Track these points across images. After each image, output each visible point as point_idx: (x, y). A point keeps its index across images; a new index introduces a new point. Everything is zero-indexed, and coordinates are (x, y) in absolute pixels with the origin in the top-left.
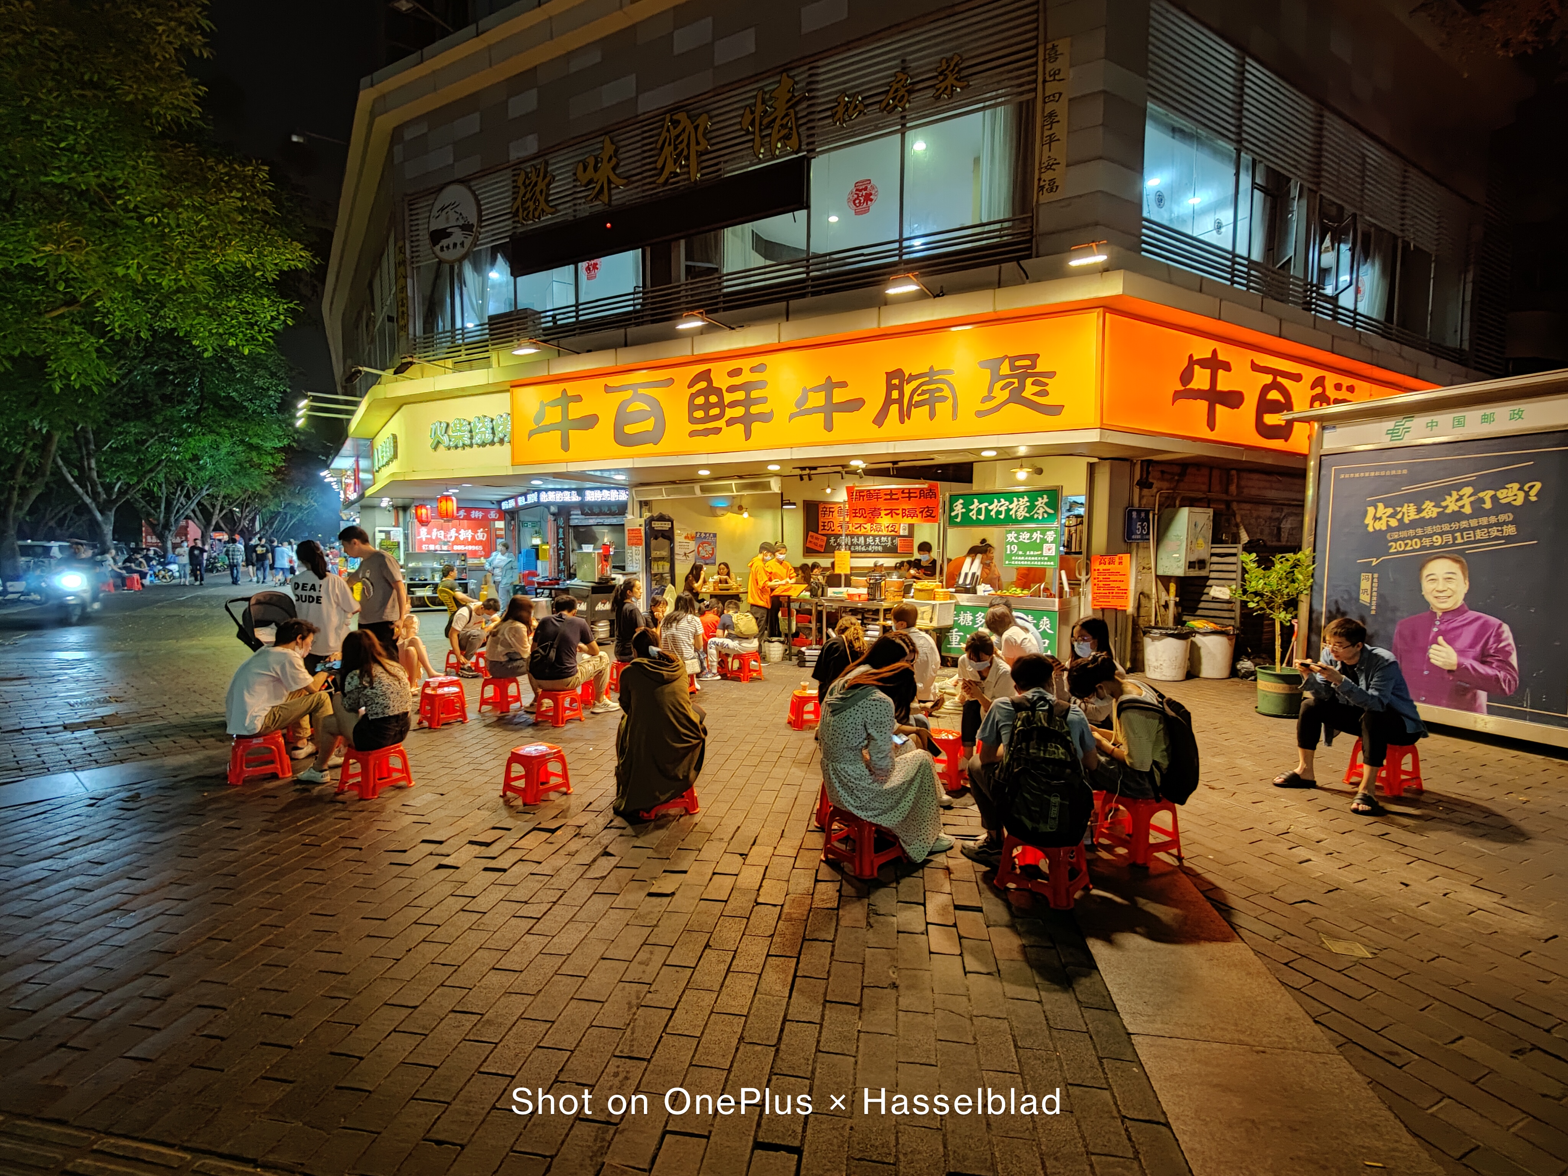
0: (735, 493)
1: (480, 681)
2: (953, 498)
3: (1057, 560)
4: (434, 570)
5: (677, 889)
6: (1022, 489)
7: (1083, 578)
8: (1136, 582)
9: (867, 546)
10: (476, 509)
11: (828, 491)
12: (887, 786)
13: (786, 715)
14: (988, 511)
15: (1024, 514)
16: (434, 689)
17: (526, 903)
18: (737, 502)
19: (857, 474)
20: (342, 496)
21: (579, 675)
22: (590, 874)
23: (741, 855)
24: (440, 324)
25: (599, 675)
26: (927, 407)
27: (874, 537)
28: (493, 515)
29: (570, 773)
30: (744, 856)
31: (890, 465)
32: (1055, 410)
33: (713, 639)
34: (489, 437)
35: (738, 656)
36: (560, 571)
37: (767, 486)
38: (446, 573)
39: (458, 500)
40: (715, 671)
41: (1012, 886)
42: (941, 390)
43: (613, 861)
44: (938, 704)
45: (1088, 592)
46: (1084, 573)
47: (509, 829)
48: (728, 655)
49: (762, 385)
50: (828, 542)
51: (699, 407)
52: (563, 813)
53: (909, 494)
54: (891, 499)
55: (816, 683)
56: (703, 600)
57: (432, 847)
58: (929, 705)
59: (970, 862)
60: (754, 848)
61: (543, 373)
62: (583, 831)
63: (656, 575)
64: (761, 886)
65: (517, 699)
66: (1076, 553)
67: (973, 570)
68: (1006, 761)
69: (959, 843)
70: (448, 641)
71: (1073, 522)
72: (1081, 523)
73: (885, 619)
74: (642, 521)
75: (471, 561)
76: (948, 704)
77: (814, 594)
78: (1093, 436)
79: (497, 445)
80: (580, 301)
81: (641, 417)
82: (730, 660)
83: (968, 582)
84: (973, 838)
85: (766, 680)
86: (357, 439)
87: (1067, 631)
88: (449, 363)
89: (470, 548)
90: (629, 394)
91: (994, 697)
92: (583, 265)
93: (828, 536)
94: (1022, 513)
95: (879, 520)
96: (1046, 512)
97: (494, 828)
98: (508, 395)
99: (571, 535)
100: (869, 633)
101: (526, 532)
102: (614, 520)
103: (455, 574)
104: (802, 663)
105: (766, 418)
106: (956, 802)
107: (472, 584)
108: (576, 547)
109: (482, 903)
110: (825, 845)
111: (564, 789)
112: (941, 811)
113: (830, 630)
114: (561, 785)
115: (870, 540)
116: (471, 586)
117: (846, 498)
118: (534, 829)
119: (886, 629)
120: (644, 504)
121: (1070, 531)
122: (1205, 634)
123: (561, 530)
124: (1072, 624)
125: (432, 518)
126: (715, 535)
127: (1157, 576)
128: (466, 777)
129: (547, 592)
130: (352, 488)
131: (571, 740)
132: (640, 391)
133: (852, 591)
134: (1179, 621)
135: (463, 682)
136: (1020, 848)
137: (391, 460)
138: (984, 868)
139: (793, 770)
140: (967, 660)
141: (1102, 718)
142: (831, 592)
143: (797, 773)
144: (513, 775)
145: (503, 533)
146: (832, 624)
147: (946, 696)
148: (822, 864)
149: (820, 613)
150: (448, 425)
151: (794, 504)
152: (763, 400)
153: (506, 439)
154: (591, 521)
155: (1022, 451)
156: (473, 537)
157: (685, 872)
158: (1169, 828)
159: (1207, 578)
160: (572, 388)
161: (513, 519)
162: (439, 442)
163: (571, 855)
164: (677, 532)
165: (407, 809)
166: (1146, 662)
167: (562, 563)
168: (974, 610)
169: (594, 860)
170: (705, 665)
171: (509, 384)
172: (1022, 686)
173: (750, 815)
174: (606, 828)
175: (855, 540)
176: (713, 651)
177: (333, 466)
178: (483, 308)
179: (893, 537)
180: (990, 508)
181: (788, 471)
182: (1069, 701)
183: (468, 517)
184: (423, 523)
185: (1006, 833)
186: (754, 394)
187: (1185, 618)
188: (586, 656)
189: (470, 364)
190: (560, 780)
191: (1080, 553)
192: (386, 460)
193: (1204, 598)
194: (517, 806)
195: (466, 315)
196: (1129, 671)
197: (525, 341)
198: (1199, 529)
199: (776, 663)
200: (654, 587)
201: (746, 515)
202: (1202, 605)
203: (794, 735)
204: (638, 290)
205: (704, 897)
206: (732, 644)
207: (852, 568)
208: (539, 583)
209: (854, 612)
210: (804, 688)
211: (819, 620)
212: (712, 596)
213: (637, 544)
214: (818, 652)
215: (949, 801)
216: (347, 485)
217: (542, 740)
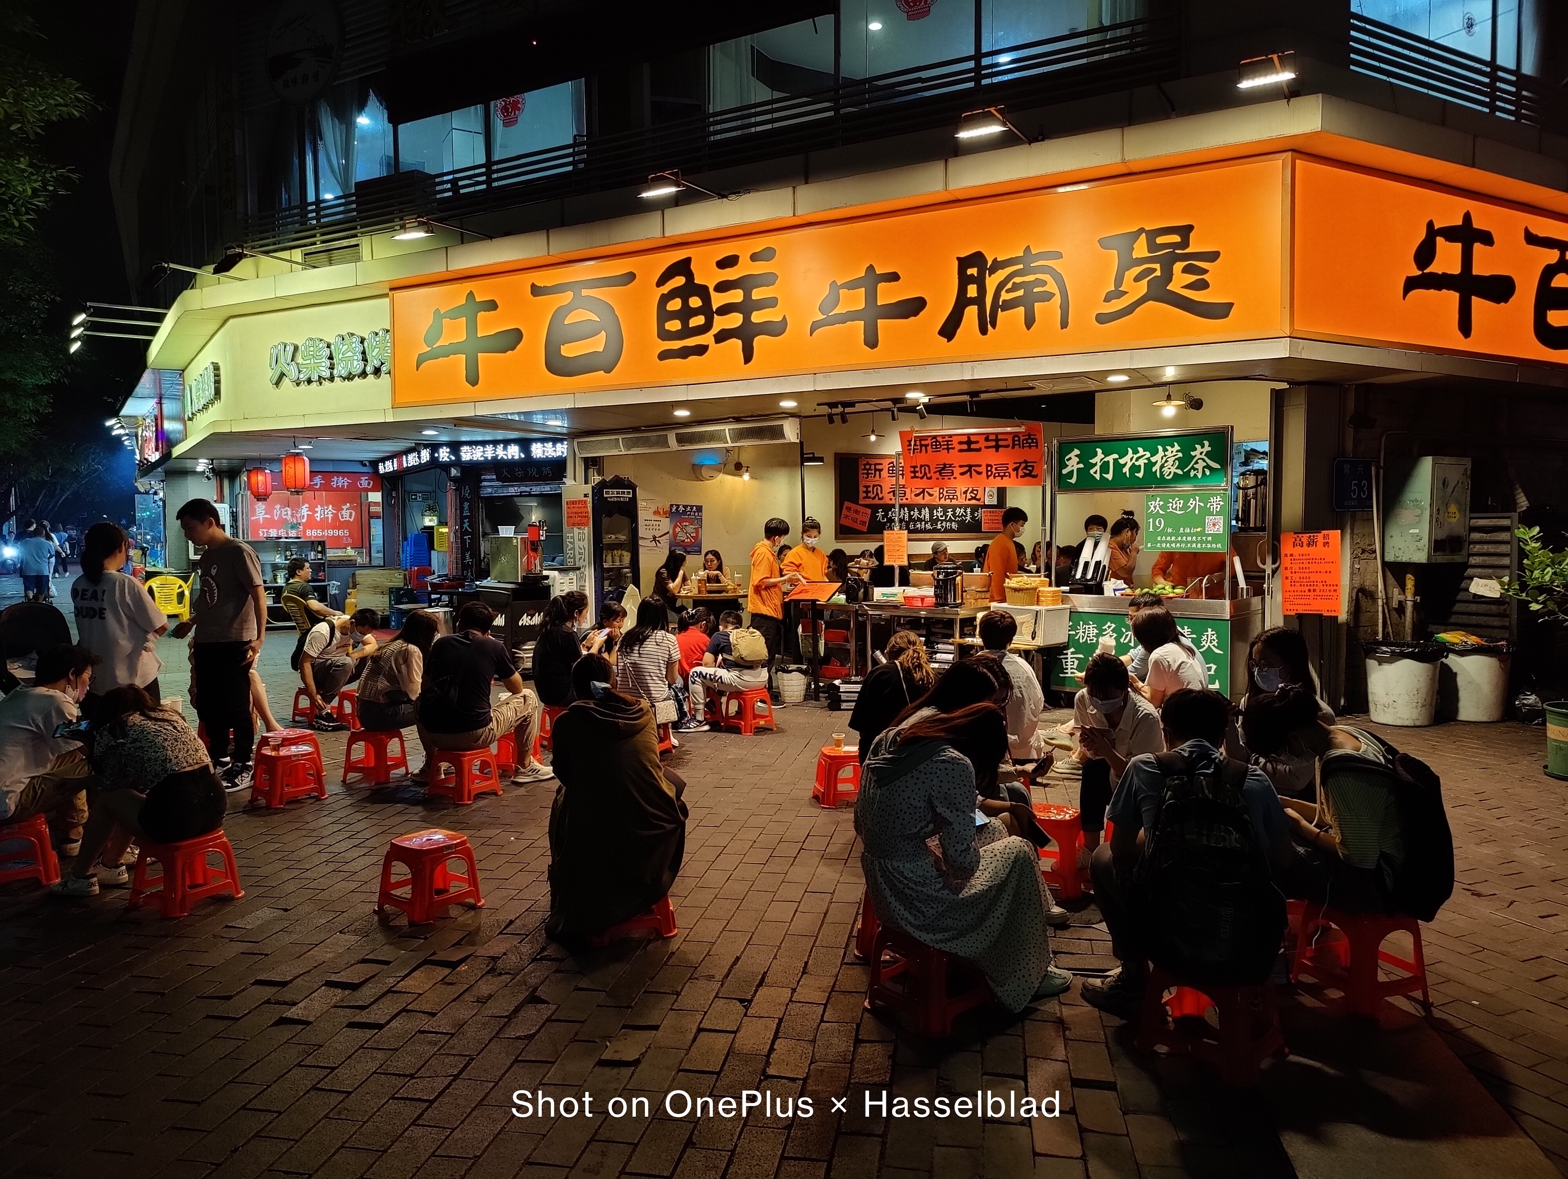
0: (730, 444)
1: (345, 736)
2: (1064, 449)
3: (1226, 539)
4: (275, 567)
5: (643, 1055)
6: (1169, 432)
7: (1268, 568)
8: (1352, 574)
9: (934, 521)
10: (338, 473)
11: (873, 438)
12: (966, 893)
13: (810, 785)
14: (1118, 467)
15: (1173, 470)
16: (276, 748)
17: (412, 1076)
18: (733, 458)
19: (916, 411)
20: (138, 457)
21: (493, 725)
22: (510, 1033)
23: (741, 1001)
24: (284, 196)
25: (523, 725)
26: (1021, 309)
27: (945, 508)
28: (364, 482)
29: (480, 876)
30: (746, 1003)
31: (966, 398)
32: (1220, 311)
33: (698, 669)
34: (357, 366)
35: (737, 694)
36: (465, 567)
37: (778, 432)
38: (293, 569)
39: (311, 460)
40: (700, 717)
41: (1162, 1049)
42: (1044, 283)
43: (546, 1011)
44: (1045, 764)
45: (1275, 587)
46: (1269, 560)
47: (387, 963)
48: (721, 693)
49: (768, 280)
50: (874, 516)
51: (673, 315)
52: (471, 937)
53: (996, 442)
54: (969, 450)
55: (856, 735)
56: (683, 608)
57: (268, 992)
58: (1030, 767)
59: (1096, 1012)
60: (762, 991)
61: (437, 267)
62: (500, 964)
63: (609, 570)
64: (772, 1049)
65: (402, 761)
66: (1256, 529)
67: (1097, 558)
68: (1148, 851)
69: (1079, 981)
70: (297, 675)
71: (1251, 481)
72: (1264, 482)
73: (963, 635)
74: (588, 488)
75: (332, 554)
76: (1060, 766)
77: (852, 597)
78: (1280, 350)
79: (371, 378)
80: (496, 157)
81: (587, 333)
82: (724, 700)
83: (1089, 576)
84: (1100, 972)
85: (781, 731)
86: (157, 371)
87: (1244, 650)
88: (297, 255)
89: (331, 533)
90: (568, 296)
91: (1130, 754)
92: (497, 105)
93: (874, 508)
94: (1171, 469)
95: (952, 483)
96: (1208, 466)
97: (364, 961)
98: (386, 300)
99: (482, 514)
100: (938, 656)
101: (415, 506)
102: (547, 489)
103: (307, 571)
104: (835, 703)
105: (775, 329)
106: (1075, 918)
107: (334, 586)
108: (488, 530)
109: (346, 1077)
110: (871, 986)
111: (471, 901)
112: (1050, 932)
113: (878, 653)
114: (467, 894)
115: (939, 513)
116: (333, 591)
117: (900, 449)
118: (426, 962)
119: (964, 651)
120: (591, 463)
121: (1246, 496)
122: (1463, 653)
123: (466, 505)
124: (1252, 640)
125: (274, 488)
126: (699, 509)
127: (1384, 564)
128: (324, 883)
129: (445, 598)
130: (153, 444)
131: (480, 827)
132: (585, 292)
133: (911, 591)
134: (1422, 631)
135: (320, 737)
136: (1174, 990)
137: (211, 402)
138: (1116, 1021)
139: (822, 869)
140: (1087, 696)
141: (1301, 785)
142: (879, 593)
143: (828, 875)
144: (393, 879)
145: (379, 509)
146: (880, 644)
147: (1057, 753)
148: (867, 1015)
149: (861, 627)
150: (296, 348)
151: (821, 459)
152: (771, 303)
153: (384, 369)
154: (512, 491)
155: (1170, 374)
156: (335, 517)
157: (656, 1028)
158: (1410, 957)
159: (1466, 566)
160: (482, 291)
161: (395, 488)
162: (282, 375)
163: (482, 1001)
164: (641, 504)
165: (233, 934)
166: (1370, 698)
167: (467, 555)
168: (1100, 618)
169: (517, 1010)
170: (686, 709)
171: (388, 286)
172: (1174, 736)
173: (754, 940)
174: (534, 960)
175: (915, 514)
176: (697, 688)
177: (124, 412)
178: (347, 170)
179: (975, 508)
180: (1122, 461)
181: (810, 409)
182: (1248, 762)
183: (326, 487)
184: (261, 497)
185: (1151, 966)
186: (757, 294)
187: (1431, 628)
188: (505, 695)
189: (329, 256)
190: (465, 887)
191: (1263, 529)
192: (203, 402)
193: (1461, 596)
194: (400, 927)
195: (322, 182)
196: (1341, 712)
197: (410, 222)
198: (1450, 490)
199: (795, 705)
200: (607, 588)
201: (746, 477)
202: (1458, 607)
203: (821, 818)
204: (579, 140)
205: (685, 1066)
206: (727, 675)
207: (910, 557)
208: (432, 584)
209: (914, 623)
210: (838, 743)
211: (861, 637)
212: (697, 603)
213: (580, 525)
214: (858, 688)
215: (1061, 915)
216: (145, 440)
217: (439, 825)
